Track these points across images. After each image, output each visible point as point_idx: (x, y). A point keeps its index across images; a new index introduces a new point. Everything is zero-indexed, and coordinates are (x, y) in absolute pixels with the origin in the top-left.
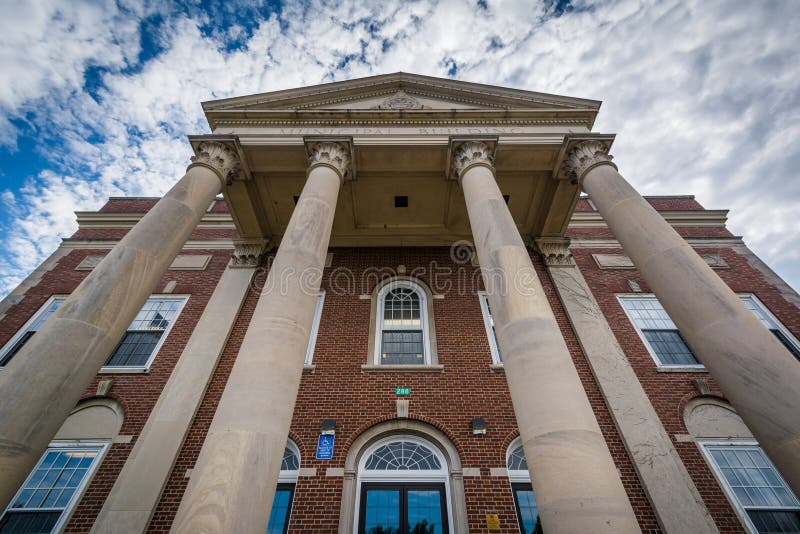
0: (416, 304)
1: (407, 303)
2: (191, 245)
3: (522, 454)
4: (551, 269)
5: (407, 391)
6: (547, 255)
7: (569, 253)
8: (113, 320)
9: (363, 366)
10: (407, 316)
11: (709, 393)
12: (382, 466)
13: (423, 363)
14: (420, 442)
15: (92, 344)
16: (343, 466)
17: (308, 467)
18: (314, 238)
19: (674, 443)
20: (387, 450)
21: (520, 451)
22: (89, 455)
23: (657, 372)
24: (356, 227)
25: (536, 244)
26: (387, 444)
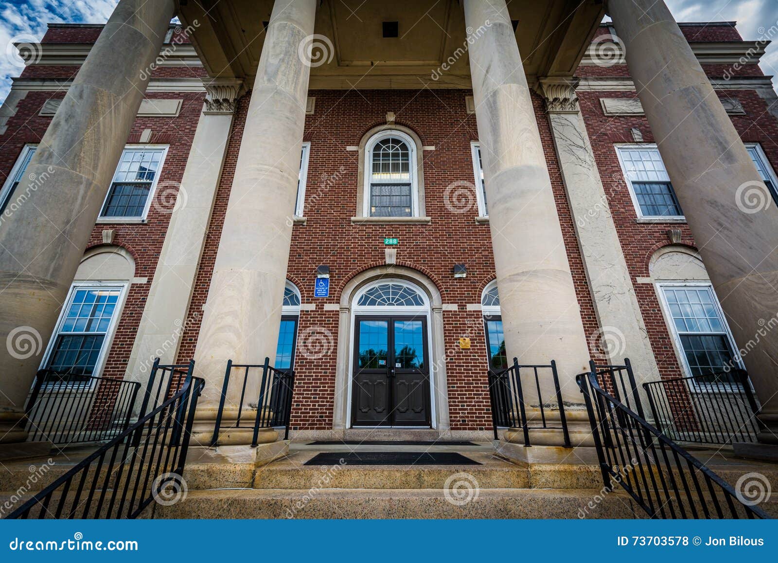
0: (406, 156)
1: (396, 155)
2: (155, 87)
3: (496, 294)
4: (552, 116)
5: (395, 241)
6: (551, 100)
7: (575, 96)
8: (95, 167)
9: (353, 218)
10: (396, 168)
11: (680, 241)
12: (373, 303)
13: (411, 216)
14: (405, 284)
15: (82, 192)
16: (339, 303)
17: (307, 303)
18: (291, 75)
19: (633, 284)
20: (377, 290)
21: (495, 291)
22: (113, 294)
23: (635, 223)
24: (339, 65)
25: (540, 86)
26: (377, 286)
